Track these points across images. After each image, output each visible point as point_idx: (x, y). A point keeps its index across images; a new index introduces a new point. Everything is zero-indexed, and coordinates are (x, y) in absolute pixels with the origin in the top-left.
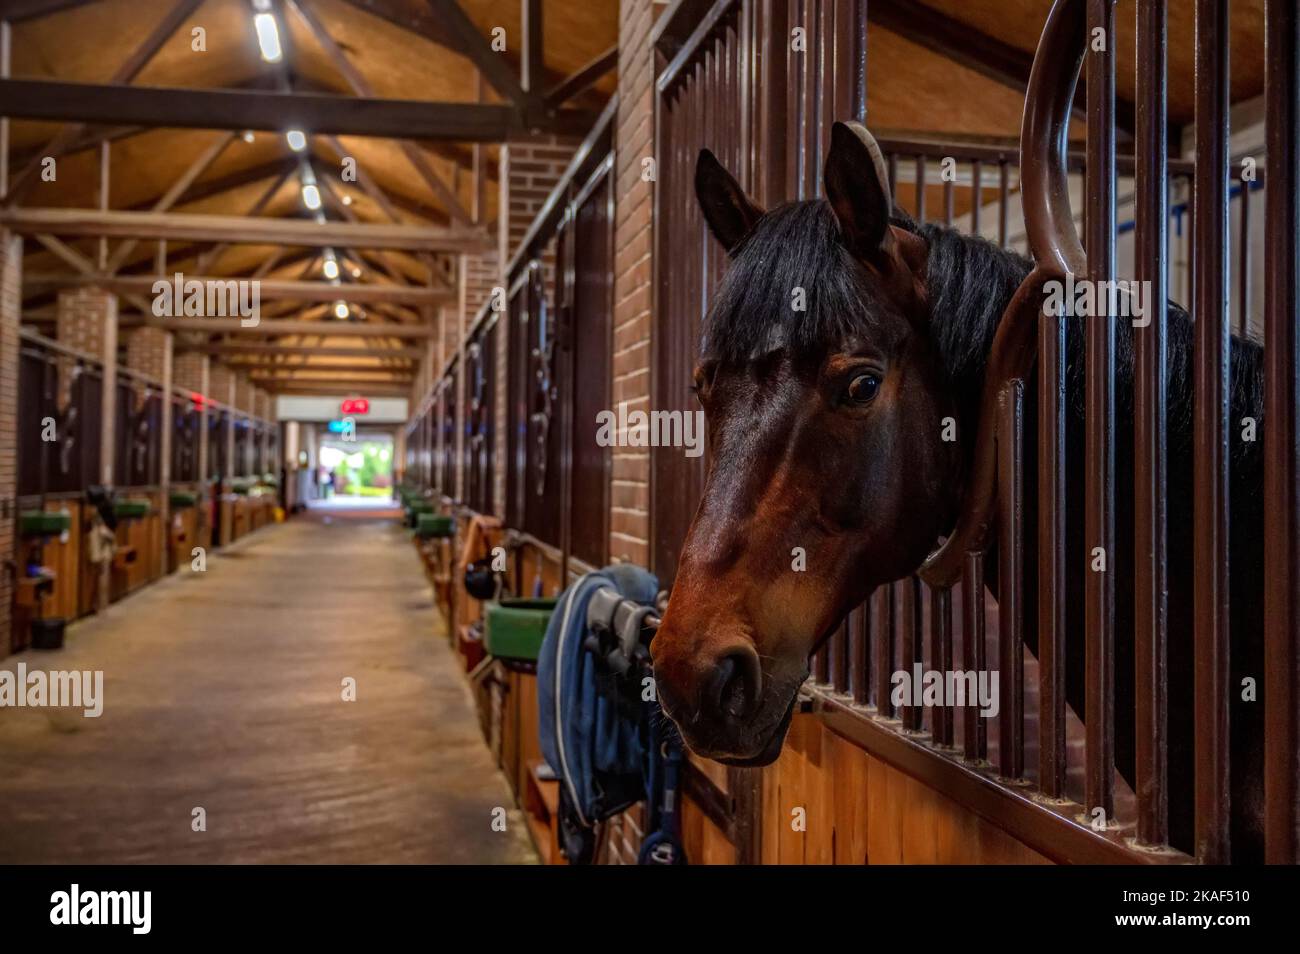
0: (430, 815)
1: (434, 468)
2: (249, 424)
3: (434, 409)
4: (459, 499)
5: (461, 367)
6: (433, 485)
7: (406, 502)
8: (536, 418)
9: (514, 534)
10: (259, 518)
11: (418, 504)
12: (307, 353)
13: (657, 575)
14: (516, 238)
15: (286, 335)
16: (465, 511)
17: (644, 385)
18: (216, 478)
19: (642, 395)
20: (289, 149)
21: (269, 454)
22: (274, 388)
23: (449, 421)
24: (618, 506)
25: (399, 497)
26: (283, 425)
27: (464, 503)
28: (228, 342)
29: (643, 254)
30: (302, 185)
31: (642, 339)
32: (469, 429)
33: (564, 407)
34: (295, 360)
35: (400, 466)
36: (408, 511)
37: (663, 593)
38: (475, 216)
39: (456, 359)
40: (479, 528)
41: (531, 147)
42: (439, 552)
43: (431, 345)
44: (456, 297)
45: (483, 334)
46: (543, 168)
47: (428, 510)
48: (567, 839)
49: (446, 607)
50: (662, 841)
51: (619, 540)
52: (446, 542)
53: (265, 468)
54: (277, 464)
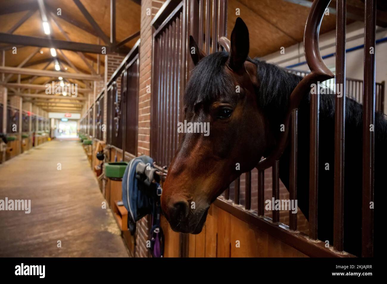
0: (89, 212)
1: (87, 129)
2: (42, 119)
3: (87, 116)
4: (94, 136)
5: (94, 107)
6: (87, 133)
7: (80, 136)
8: (115, 118)
9: (109, 145)
10: (45, 140)
11: (83, 137)
12: (56, 103)
13: (153, 158)
14: (109, 77)
15: (51, 99)
16: (96, 139)
17: (149, 110)
18: (33, 131)
19: (148, 113)
20: (52, 56)
21: (47, 126)
22: (48, 111)
23: (91, 119)
24: (140, 140)
25: (78, 135)
26: (50, 119)
27: (95, 137)
28: (37, 100)
29: (148, 78)
30: (55, 64)
31: (148, 99)
32: (97, 121)
33: (123, 116)
34: (53, 104)
35: (78, 129)
36: (81, 139)
37: (155, 163)
38: (98, 72)
39: (93, 105)
40: (100, 144)
41: (113, 56)
42: (89, 148)
43: (86, 102)
44: (93, 91)
45: (100, 99)
46: (116, 61)
47: (86, 139)
48: (130, 226)
49: (90, 161)
50: (157, 227)
51: (140, 149)
52: (90, 146)
53: (46, 129)
54: (49, 128)
